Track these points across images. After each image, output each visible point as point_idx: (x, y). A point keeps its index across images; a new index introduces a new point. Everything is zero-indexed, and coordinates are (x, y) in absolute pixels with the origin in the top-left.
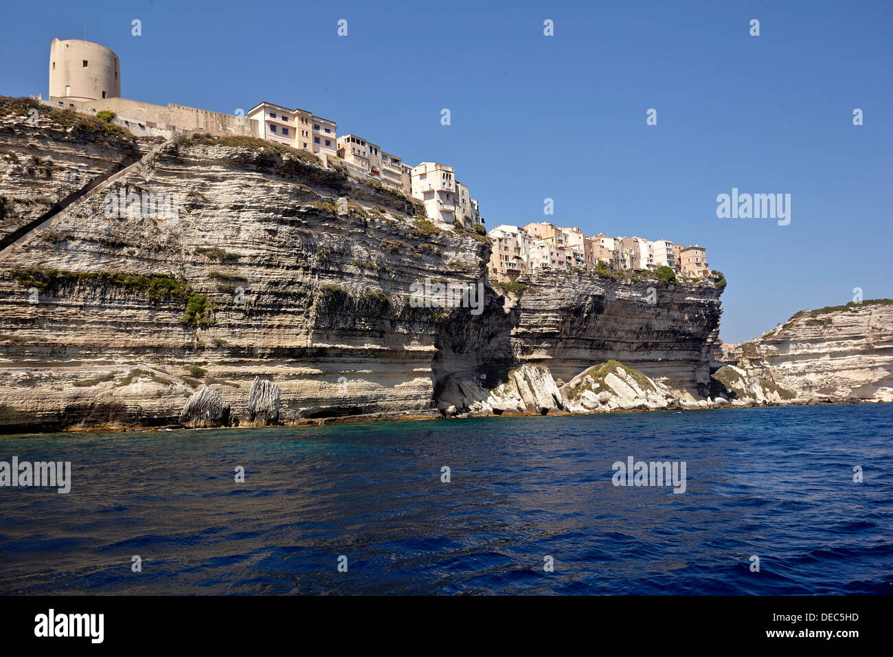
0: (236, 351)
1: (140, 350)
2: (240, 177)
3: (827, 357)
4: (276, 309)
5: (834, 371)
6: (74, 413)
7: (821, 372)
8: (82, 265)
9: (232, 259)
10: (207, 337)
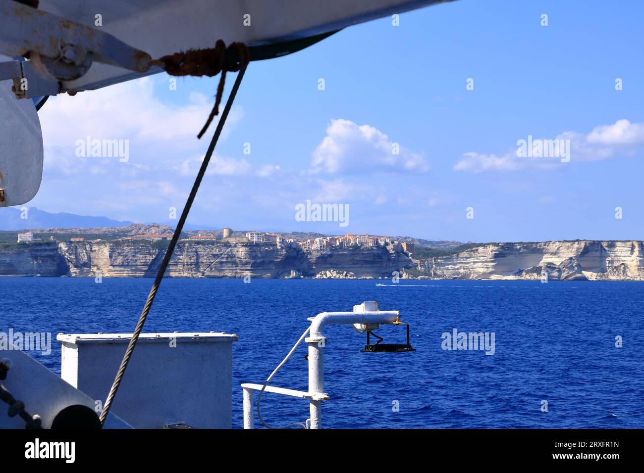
0: (241, 269)
1: (230, 270)
2: (242, 248)
3: (472, 263)
4: (246, 264)
5: (473, 268)
6: (224, 276)
7: (467, 269)
8: (225, 260)
9: (241, 258)
10: (238, 268)
